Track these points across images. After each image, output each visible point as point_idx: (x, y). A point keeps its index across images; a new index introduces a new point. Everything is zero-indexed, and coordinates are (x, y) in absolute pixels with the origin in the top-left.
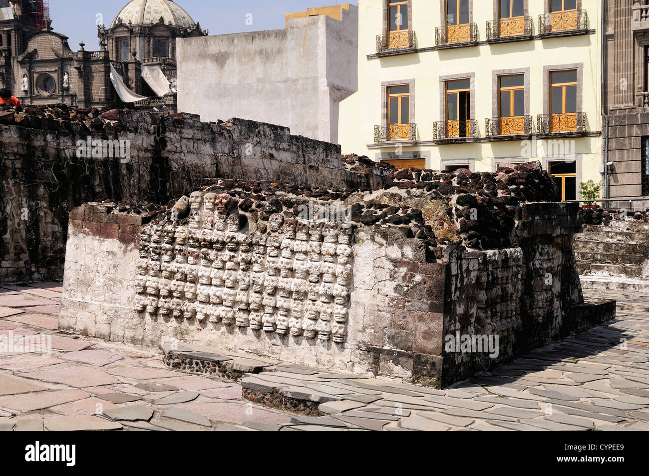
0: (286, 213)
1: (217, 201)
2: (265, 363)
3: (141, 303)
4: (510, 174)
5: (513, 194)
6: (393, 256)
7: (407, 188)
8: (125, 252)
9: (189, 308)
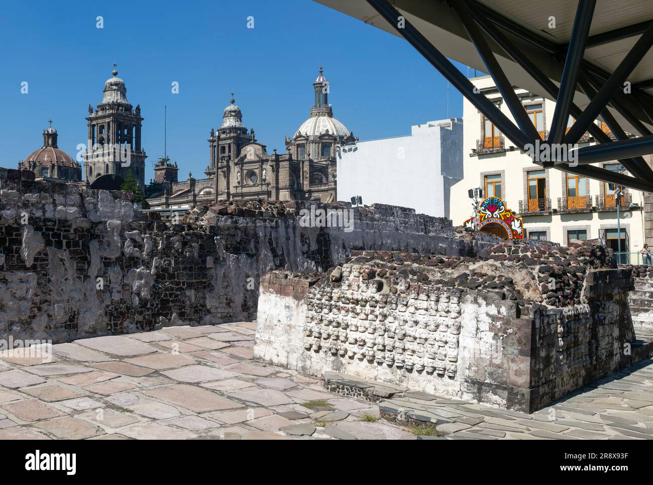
0: (411, 280)
1: (362, 271)
2: (396, 390)
3: (309, 343)
4: (578, 249)
5: (581, 264)
6: (491, 313)
7: (501, 260)
8: (297, 306)
9: (342, 347)
